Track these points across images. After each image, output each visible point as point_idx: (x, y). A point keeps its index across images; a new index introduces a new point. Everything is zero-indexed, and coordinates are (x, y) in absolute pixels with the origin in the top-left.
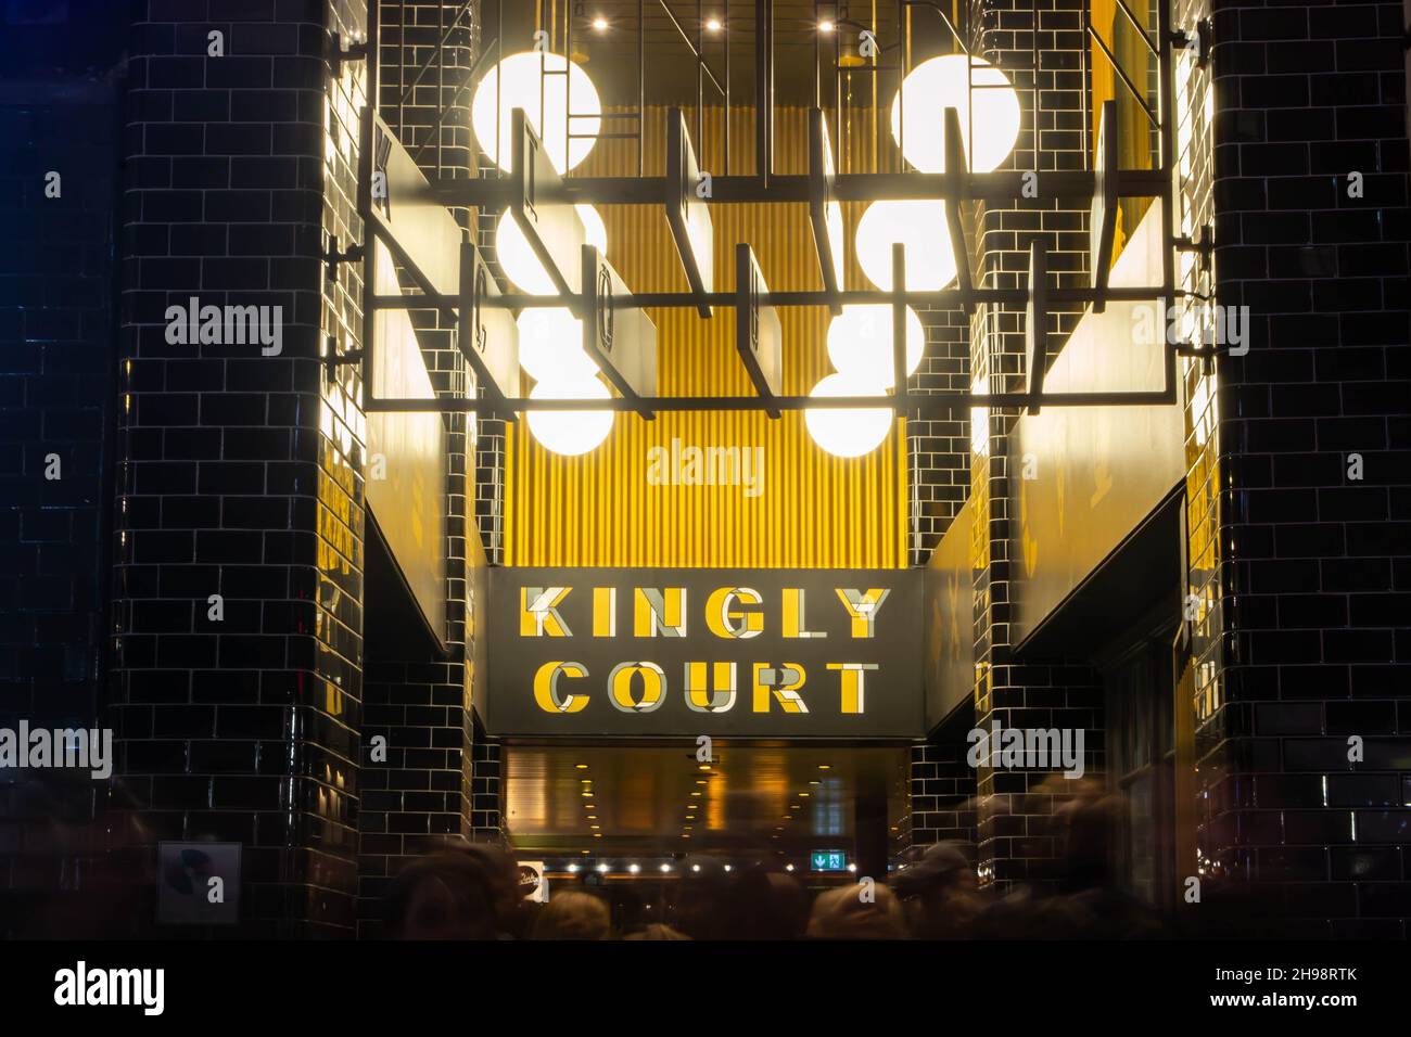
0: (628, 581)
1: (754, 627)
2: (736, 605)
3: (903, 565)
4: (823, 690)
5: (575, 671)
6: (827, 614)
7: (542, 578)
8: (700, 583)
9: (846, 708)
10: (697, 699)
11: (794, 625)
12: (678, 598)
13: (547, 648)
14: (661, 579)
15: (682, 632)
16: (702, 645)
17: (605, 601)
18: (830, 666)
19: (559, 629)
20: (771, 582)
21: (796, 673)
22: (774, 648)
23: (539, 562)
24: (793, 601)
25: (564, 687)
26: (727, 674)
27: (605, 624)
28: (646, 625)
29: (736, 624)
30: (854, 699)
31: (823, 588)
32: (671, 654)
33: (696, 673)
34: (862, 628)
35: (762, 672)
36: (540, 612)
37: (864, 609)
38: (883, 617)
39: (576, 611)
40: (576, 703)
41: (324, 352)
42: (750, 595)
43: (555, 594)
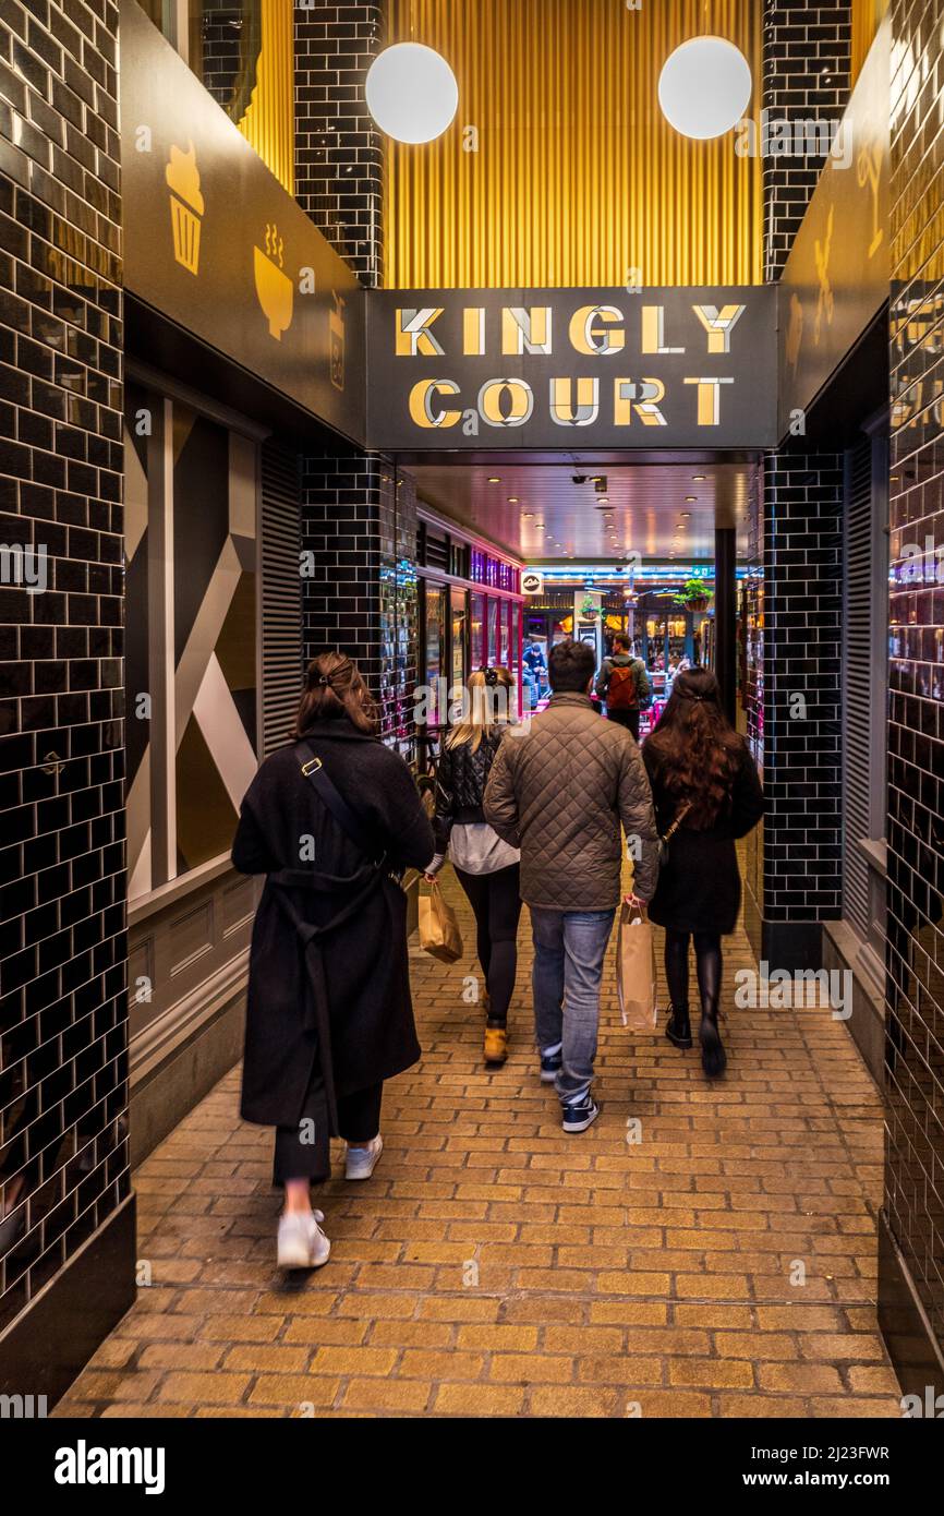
0: (496, 301)
1: (616, 342)
2: (598, 323)
3: (757, 281)
4: (680, 403)
5: (448, 388)
6: (684, 329)
7: (416, 299)
8: (565, 301)
9: (703, 420)
10: (561, 414)
11: (652, 340)
12: (543, 317)
13: (422, 367)
14: (530, 298)
15: (548, 349)
16: (569, 362)
17: (474, 321)
18: (687, 381)
19: (432, 349)
20: (631, 302)
21: (655, 388)
22: (633, 364)
23: (419, 284)
24: (653, 319)
25: (438, 403)
26: (589, 389)
27: (474, 342)
28: (512, 345)
29: (599, 341)
30: (709, 413)
31: (679, 303)
32: (536, 371)
33: (560, 388)
34: (718, 344)
35: (624, 387)
36: (413, 333)
37: (718, 326)
38: (737, 333)
39: (446, 331)
40: (448, 419)
42: (612, 313)
43: (427, 315)
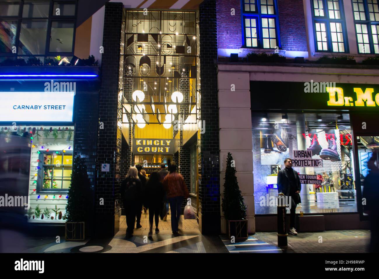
0: (146, 140)
1: (158, 144)
2: (156, 142)
3: (172, 138)
4: (164, 150)
5: (142, 148)
6: (165, 143)
7: (138, 139)
8: (153, 140)
9: (167, 152)
10: (153, 151)
11: (162, 144)
12: (151, 141)
13: (139, 146)
14: (150, 139)
15: (152, 144)
16: (153, 146)
17: (144, 142)
18: (165, 148)
19: (140, 144)
20: (160, 140)
21: (162, 148)
22: (160, 146)
23: (138, 138)
24: (162, 142)
25: (141, 149)
26: (156, 148)
27: (144, 143)
28: (148, 144)
29: (157, 144)
30: (167, 151)
31: (165, 140)
32: (150, 146)
33: (153, 148)
34: (168, 144)
35: (159, 148)
36: (138, 142)
37: (168, 142)
38: (170, 143)
39: (142, 142)
40: (141, 151)
41: (118, 118)
42: (158, 141)
43: (140, 141)
